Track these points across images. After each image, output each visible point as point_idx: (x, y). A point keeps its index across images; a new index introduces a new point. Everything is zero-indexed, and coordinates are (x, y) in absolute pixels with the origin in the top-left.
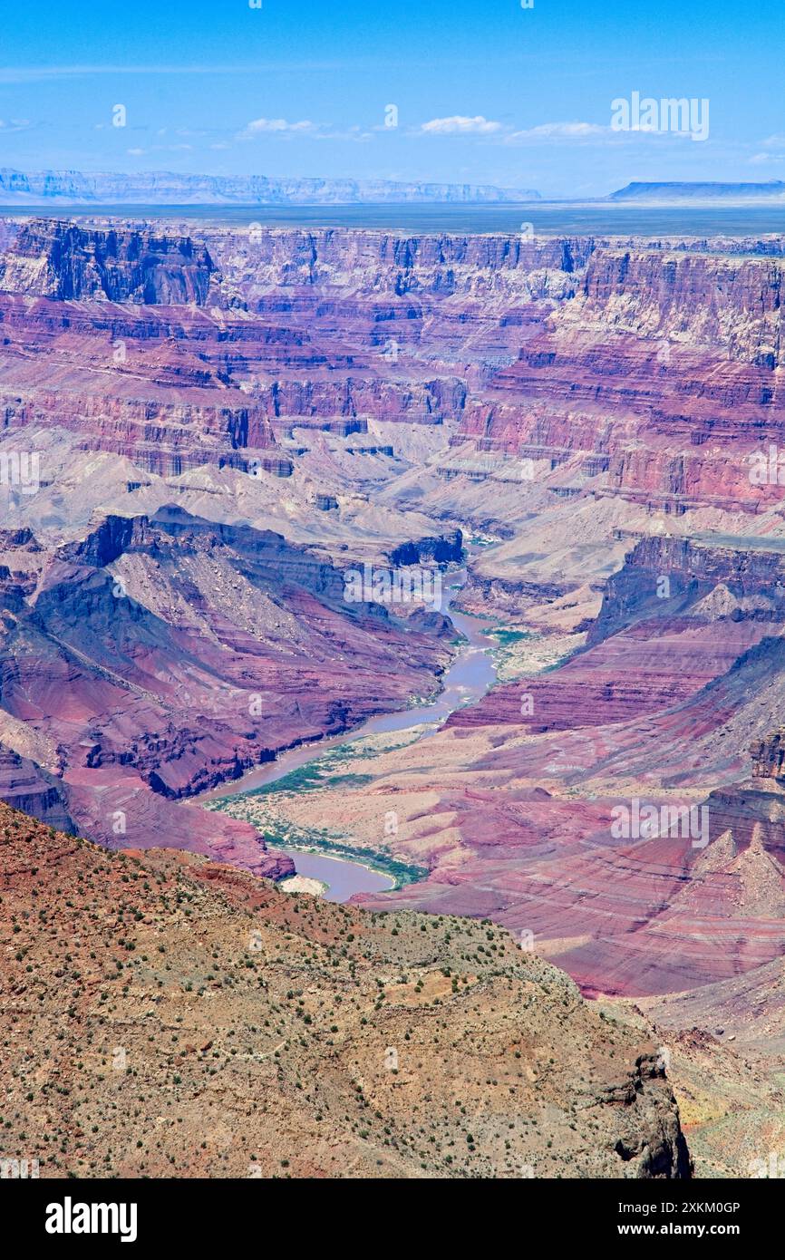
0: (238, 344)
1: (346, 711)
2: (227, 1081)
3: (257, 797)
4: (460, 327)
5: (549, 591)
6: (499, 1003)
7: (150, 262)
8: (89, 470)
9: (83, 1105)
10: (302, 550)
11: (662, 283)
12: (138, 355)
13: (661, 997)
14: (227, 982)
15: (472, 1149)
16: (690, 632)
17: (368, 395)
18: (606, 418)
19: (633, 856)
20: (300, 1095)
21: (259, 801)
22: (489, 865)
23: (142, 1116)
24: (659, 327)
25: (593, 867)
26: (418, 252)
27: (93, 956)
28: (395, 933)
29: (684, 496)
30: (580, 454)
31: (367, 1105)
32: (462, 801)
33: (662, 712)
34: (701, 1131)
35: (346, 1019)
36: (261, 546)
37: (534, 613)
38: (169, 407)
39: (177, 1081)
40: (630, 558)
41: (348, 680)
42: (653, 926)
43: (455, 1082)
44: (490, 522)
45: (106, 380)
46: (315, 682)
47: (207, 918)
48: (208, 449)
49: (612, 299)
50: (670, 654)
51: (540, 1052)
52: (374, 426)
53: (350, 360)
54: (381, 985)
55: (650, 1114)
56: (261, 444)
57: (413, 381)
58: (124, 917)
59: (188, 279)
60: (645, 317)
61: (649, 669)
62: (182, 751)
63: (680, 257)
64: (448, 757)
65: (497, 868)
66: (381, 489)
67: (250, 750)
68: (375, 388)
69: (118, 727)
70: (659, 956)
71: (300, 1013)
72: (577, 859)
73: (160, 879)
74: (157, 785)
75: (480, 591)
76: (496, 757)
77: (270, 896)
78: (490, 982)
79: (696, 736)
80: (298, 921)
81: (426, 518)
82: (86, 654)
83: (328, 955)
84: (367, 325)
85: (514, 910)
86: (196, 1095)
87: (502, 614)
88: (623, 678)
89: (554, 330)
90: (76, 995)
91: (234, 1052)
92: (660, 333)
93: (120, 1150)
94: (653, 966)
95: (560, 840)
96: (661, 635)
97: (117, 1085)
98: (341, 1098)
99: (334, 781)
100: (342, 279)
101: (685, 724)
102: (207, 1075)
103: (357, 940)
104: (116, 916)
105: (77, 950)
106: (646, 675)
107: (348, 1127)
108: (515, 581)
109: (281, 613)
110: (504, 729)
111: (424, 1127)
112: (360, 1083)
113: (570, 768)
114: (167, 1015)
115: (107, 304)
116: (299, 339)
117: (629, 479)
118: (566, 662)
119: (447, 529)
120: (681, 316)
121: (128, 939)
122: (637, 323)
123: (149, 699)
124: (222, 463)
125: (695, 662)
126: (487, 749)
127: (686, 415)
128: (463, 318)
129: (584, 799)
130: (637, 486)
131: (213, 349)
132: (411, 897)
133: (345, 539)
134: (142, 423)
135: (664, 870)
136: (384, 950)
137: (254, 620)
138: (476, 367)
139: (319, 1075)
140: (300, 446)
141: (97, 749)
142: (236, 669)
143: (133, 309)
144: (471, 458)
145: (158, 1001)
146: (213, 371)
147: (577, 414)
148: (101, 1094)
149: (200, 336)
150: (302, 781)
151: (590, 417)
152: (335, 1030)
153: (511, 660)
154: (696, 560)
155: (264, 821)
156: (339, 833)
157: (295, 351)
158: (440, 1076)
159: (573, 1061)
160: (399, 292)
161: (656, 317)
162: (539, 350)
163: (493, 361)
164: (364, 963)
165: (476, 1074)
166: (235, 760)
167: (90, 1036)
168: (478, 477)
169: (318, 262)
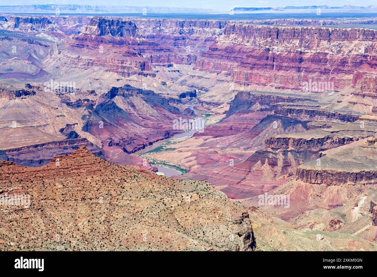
0: (142, 46)
1: (169, 133)
2: (147, 219)
3: (148, 153)
4: (195, 42)
5: (217, 104)
6: (210, 200)
7: (121, 27)
8: (108, 76)
9: (113, 225)
10: (158, 95)
11: (243, 31)
12: (119, 49)
13: (244, 199)
14: (146, 196)
15: (204, 234)
16: (250, 114)
17: (173, 58)
18: (230, 63)
19: (238, 166)
20: (164, 222)
21: (149, 154)
22: (203, 169)
23: (127, 227)
24: (242, 42)
25: (228, 169)
26: (185, 24)
27: (115, 190)
28: (185, 185)
29: (249, 82)
30: (224, 72)
31: (179, 224)
32: (197, 154)
33: (244, 133)
34: (256, 230)
35: (174, 204)
36: (148, 94)
37: (213, 109)
38: (126, 61)
39: (135, 219)
40: (236, 96)
41: (170, 126)
42: (242, 183)
43: (200, 219)
44: (203, 88)
45: (111, 55)
46: (162, 126)
47: (141, 181)
48: (136, 71)
49: (231, 35)
50: (246, 119)
51: (220, 212)
52: (175, 65)
53: (169, 50)
54: (182, 196)
55: (245, 226)
56: (148, 70)
57: (184, 55)
58: (122, 181)
59: (130, 31)
60: (239, 40)
61: (241, 122)
62: (131, 142)
63: (247, 25)
64: (194, 144)
65: (206, 169)
66: (177, 80)
67: (146, 142)
68: (175, 56)
69: (116, 137)
70: (244, 190)
71: (163, 203)
72: (224, 167)
73: (130, 172)
74: (125, 150)
75: (200, 104)
76: (205, 144)
77: (155, 176)
78: (208, 196)
79: (252, 138)
80: (162, 182)
81: (187, 87)
82: (108, 119)
83: (170, 190)
84: (173, 41)
85: (210, 179)
86: (139, 222)
87: (206, 110)
88: (235, 125)
89: (217, 42)
90: (111, 199)
91: (148, 212)
92: (242, 43)
93: (122, 235)
94: (242, 192)
95: (220, 163)
96: (243, 114)
97: (121, 220)
98: (173, 223)
99: (167, 150)
100: (167, 31)
101: (249, 135)
102: (142, 218)
103: (176, 186)
104: (120, 181)
105: (111, 189)
106: (240, 124)
107: (175, 230)
108: (209, 102)
109: (153, 110)
110: (206, 137)
111: (193, 229)
112: (178, 219)
113: (222, 146)
114: (132, 204)
115: (112, 37)
116: (157, 45)
117: (236, 78)
118: (221, 121)
119: (193, 90)
120: (247, 39)
121: (123, 186)
122: (237, 41)
123: (123, 130)
124: (139, 74)
125: (252, 121)
126: (203, 142)
127: (249, 62)
128: (196, 40)
129: (226, 153)
130: (237, 79)
131: (137, 47)
132: (185, 176)
133: (168, 92)
134: (120, 65)
135: (245, 170)
136: (182, 189)
137: (147, 111)
138: (199, 51)
139: (168, 217)
140: (157, 70)
141: (111, 142)
142: (143, 123)
143: (118, 38)
144: (198, 73)
145: (130, 200)
146: (137, 53)
147: (223, 62)
148: (117, 222)
149: (134, 44)
150: (159, 150)
151: (226, 63)
152: (172, 207)
153: (208, 121)
154: (251, 97)
155: (150, 159)
156: (168, 162)
157: (156, 48)
158: (196, 218)
159: (227, 214)
160: (180, 34)
161: (241, 40)
162: (214, 47)
163: (203, 50)
164: (178, 191)
165: (205, 217)
166: (143, 144)
167: (114, 209)
168: (200, 77)
169: (161, 27)
